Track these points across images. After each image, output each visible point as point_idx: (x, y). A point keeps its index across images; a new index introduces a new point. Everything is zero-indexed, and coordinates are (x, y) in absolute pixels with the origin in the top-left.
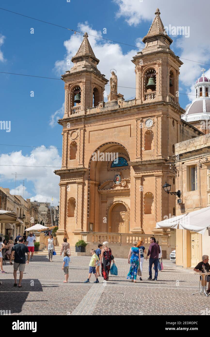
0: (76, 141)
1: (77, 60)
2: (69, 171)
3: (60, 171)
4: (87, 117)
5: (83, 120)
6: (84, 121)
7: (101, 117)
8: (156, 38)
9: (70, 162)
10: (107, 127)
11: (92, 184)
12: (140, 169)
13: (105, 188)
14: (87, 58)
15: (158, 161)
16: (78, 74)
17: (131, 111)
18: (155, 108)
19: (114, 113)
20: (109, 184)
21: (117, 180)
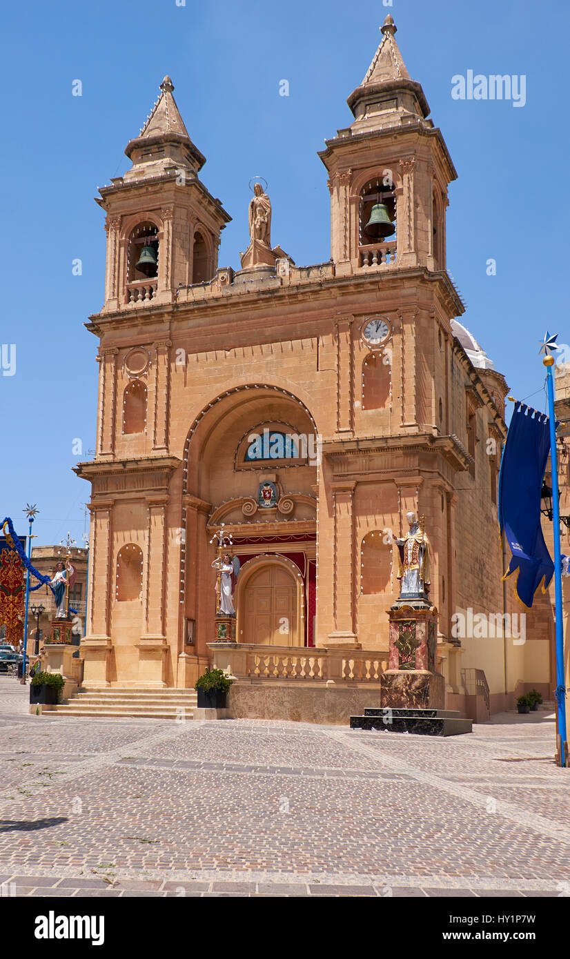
0: (142, 379)
1: (145, 151)
2: (124, 466)
3: (95, 467)
4: (179, 309)
5: (166, 317)
6: (170, 322)
7: (225, 310)
8: (390, 95)
9: (125, 440)
10: (244, 339)
11: (192, 505)
12: (349, 464)
13: (227, 518)
14: (176, 144)
15: (412, 439)
16: (152, 185)
17: (320, 295)
18: (394, 288)
19: (267, 300)
20: (241, 506)
21: (265, 496)
